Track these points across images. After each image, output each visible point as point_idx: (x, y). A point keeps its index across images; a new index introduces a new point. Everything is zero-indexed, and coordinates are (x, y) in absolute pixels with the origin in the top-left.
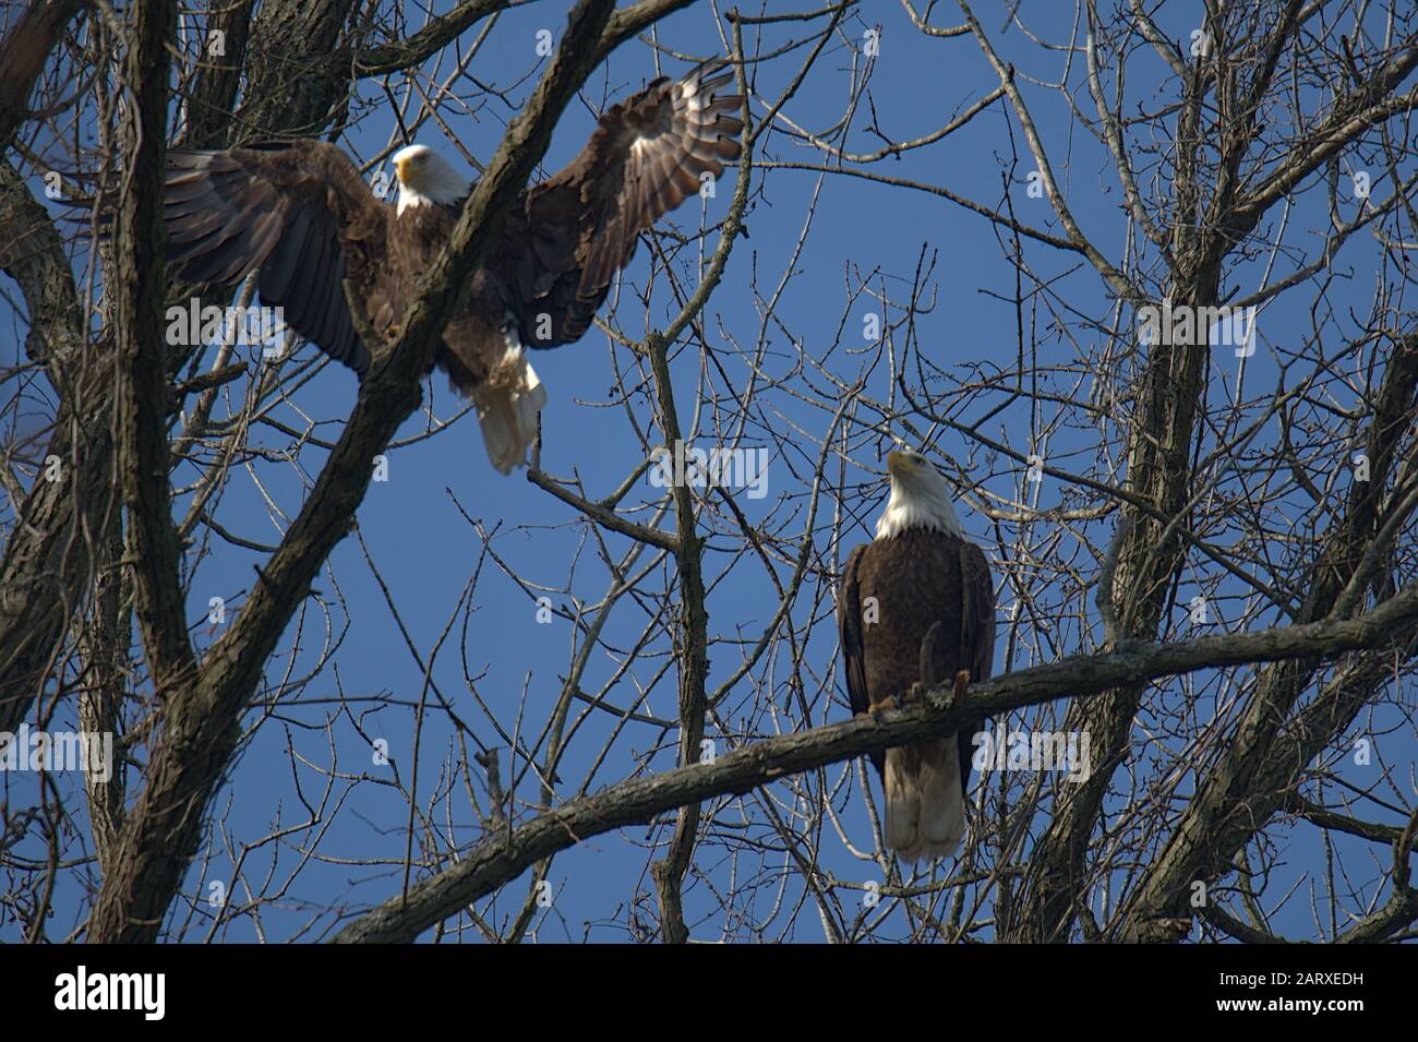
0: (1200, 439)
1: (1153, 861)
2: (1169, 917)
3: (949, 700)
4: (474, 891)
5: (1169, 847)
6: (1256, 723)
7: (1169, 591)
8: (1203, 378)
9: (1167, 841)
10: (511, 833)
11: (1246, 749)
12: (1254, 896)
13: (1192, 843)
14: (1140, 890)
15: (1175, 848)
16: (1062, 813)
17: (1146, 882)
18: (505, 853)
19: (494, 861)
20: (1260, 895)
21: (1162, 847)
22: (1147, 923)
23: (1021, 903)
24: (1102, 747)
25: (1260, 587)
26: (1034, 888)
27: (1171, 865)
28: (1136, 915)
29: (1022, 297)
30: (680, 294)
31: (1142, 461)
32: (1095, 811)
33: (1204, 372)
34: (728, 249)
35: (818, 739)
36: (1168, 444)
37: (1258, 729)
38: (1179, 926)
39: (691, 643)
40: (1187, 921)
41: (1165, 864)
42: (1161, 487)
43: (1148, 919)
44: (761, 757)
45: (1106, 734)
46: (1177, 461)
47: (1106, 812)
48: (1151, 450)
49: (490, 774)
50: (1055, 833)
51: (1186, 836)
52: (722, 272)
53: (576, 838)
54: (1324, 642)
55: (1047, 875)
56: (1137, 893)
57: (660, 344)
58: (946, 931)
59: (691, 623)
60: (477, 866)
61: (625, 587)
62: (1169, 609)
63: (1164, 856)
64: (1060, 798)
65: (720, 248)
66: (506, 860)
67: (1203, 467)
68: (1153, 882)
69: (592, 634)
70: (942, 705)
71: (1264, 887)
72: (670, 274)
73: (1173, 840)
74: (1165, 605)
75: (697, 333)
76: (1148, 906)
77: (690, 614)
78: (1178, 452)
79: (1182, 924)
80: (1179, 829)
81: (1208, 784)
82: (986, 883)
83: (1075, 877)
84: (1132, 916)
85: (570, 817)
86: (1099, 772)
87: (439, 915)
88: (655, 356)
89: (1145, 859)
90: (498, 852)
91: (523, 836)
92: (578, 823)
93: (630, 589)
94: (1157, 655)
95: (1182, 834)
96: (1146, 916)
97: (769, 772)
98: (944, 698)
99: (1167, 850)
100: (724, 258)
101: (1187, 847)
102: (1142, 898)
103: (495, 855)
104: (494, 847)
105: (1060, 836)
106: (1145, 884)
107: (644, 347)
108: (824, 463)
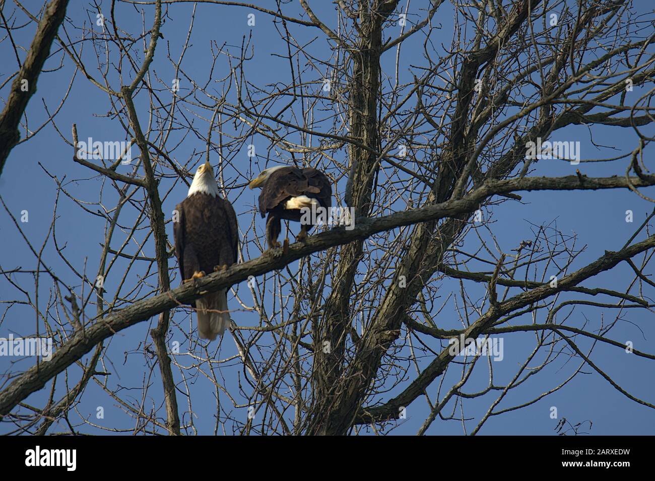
0: (381, 109)
1: (379, 305)
2: (390, 330)
3: (281, 253)
4: (70, 360)
5: (386, 297)
6: (419, 237)
7: (374, 179)
8: (379, 81)
9: (385, 295)
10: (85, 332)
11: (416, 250)
12: (428, 313)
13: (396, 295)
14: (375, 319)
15: (388, 298)
16: (336, 286)
17: (377, 315)
18: (83, 341)
19: (78, 345)
20: (430, 312)
21: (383, 298)
22: (379, 334)
23: (322, 330)
24: (351, 254)
25: (415, 175)
26: (327, 321)
27: (388, 306)
28: (375, 330)
29: (292, 55)
30: (135, 66)
31: (355, 122)
32: (351, 283)
33: (379, 78)
34: (155, 45)
35: (223, 276)
36: (366, 113)
37: (421, 239)
38: (394, 333)
39: (158, 228)
40: (398, 330)
41: (385, 306)
42: (365, 132)
43: (380, 332)
44: (197, 286)
45: (352, 249)
46: (372, 120)
47: (357, 284)
48: (359, 117)
49: (73, 305)
50: (334, 295)
51: (393, 292)
52: (153, 56)
53: (114, 331)
54: (449, 211)
55: (332, 315)
56: (374, 321)
57: (128, 93)
58: (291, 338)
59: (157, 219)
60: (70, 348)
61: (126, 198)
62: (375, 188)
63: (384, 302)
64: (334, 279)
65: (151, 45)
66: (83, 344)
67: (383, 122)
68: (380, 315)
69: (113, 222)
70: (278, 255)
71: (432, 309)
72: (129, 57)
73: (388, 294)
74: (373, 187)
75: (145, 83)
76: (379, 325)
77: (156, 215)
78: (371, 116)
79: (396, 332)
80: (390, 289)
81: (401, 267)
82: (304, 321)
83: (344, 317)
84: (372, 331)
85: (111, 321)
86: (351, 266)
87: (55, 373)
88: (126, 98)
89: (376, 304)
90: (79, 341)
91: (90, 333)
92: (115, 324)
93: (129, 199)
94: (374, 223)
95: (391, 291)
96: (379, 331)
97: (201, 293)
98: (278, 252)
99: (385, 300)
100: (153, 50)
101: (394, 297)
102: (376, 322)
103: (78, 342)
104: (78, 339)
105: (336, 297)
106: (377, 316)
107: (121, 95)
108: (210, 138)
